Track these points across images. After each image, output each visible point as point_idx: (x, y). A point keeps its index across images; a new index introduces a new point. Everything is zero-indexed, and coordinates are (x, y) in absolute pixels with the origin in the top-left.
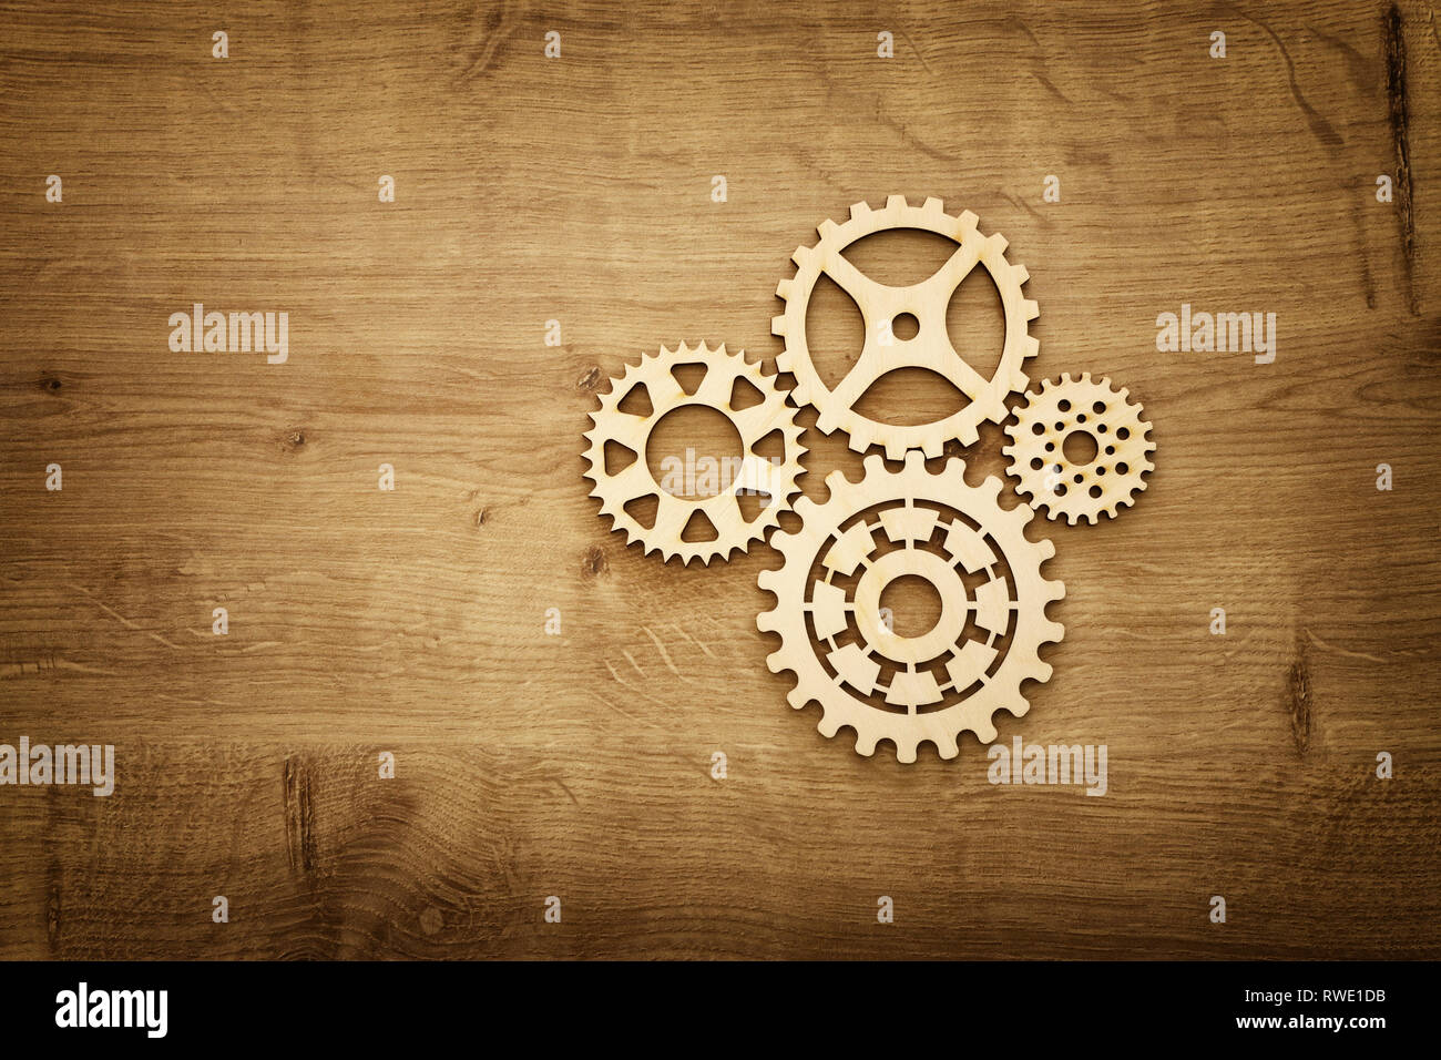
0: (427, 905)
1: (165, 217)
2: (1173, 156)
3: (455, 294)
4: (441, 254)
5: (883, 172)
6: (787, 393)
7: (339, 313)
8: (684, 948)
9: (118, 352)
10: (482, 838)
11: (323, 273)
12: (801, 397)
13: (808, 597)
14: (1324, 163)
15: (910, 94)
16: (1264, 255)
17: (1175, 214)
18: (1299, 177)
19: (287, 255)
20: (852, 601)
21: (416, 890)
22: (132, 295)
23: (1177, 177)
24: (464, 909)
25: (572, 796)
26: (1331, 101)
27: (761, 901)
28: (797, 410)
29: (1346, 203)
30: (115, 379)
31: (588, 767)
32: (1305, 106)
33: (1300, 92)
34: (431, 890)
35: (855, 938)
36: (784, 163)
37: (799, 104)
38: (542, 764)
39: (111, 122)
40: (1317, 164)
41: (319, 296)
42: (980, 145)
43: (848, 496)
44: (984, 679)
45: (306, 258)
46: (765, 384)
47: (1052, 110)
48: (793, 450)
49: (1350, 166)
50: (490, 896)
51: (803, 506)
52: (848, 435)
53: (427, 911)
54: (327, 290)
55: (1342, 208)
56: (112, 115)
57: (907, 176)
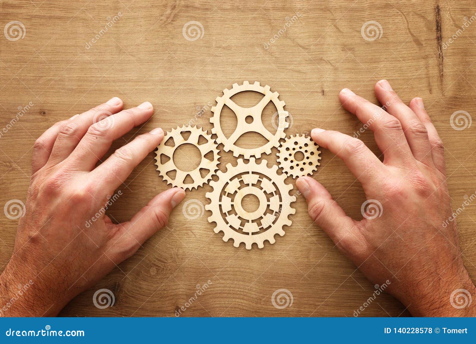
0: (152, 267)
1: (76, 64)
2: (373, 49)
3: (161, 87)
4: (157, 76)
5: (288, 52)
6: (215, 140)
7: (127, 93)
8: (227, 280)
9: (62, 104)
10: (168, 247)
11: (123, 81)
12: (219, 141)
13: (220, 200)
14: (417, 51)
15: (296, 30)
16: (399, 78)
17: (373, 66)
18: (410, 55)
19: (112, 76)
20: (233, 202)
21: (149, 262)
22: (66, 87)
23: (374, 55)
24: (163, 268)
25: (194, 235)
26: (419, 33)
27: (250, 266)
28: (218, 145)
29: (423, 63)
30: (61, 112)
31: (199, 226)
32: (412, 34)
33: (410, 30)
34: (153, 262)
35: (277, 277)
36: (258, 50)
37: (263, 32)
38: (186, 225)
39: (61, 36)
40: (415, 51)
41: (122, 87)
42: (316, 45)
43: (232, 171)
44: (272, 225)
45: (118, 77)
46: (208, 137)
47: (337, 35)
48: (216, 157)
49: (425, 52)
50: (171, 264)
51: (219, 173)
52: (233, 152)
53: (152, 268)
54: (124, 86)
55: (422, 64)
56: (61, 34)
57: (295, 54)
